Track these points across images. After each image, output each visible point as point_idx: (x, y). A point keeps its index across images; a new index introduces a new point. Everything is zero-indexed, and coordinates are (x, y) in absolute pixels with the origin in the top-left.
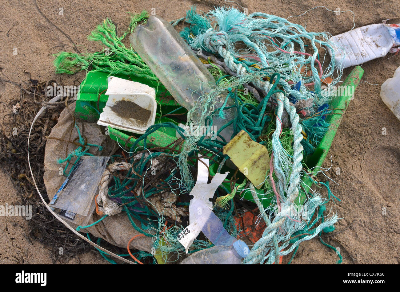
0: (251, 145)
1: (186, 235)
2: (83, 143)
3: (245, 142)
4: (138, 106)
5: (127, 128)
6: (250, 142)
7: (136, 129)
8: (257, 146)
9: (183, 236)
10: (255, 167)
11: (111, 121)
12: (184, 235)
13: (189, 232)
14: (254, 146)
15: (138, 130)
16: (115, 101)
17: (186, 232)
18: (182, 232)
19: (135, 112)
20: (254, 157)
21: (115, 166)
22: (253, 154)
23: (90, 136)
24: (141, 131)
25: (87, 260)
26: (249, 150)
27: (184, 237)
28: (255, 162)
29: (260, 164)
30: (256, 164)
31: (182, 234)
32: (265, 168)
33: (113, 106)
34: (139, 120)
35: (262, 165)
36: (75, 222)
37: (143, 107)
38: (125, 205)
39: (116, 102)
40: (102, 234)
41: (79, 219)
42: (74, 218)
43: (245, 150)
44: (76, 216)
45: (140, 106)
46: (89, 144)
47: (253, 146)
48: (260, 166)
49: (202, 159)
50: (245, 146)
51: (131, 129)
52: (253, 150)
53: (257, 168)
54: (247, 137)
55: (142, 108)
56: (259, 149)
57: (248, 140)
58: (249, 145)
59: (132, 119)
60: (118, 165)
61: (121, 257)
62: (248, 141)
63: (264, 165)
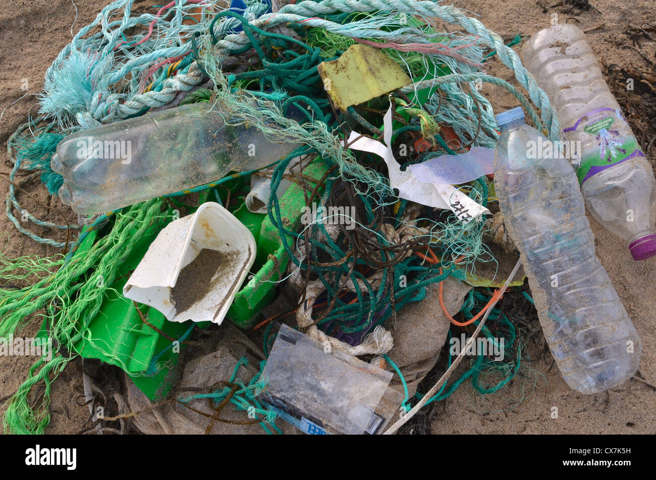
0: (344, 65)
1: (463, 207)
2: (227, 390)
3: (336, 72)
4: (188, 265)
5: (238, 278)
6: (339, 66)
7: (243, 265)
8: (348, 56)
9: (464, 212)
10: (377, 74)
11: (220, 301)
12: (463, 210)
13: (459, 203)
14: (346, 60)
15: (245, 264)
16: (169, 301)
17: (459, 207)
18: (457, 213)
19: (199, 273)
20: (363, 67)
21: (304, 315)
22: (357, 68)
23: (212, 380)
24: (248, 260)
25: (446, 430)
26: (351, 70)
27: (467, 210)
28: (371, 70)
29: (375, 64)
30: (373, 70)
31: (461, 213)
32: (383, 60)
33: (175, 310)
34: (217, 269)
35: (377, 63)
36: (389, 417)
37: (193, 259)
38: (394, 293)
39: (171, 302)
40: (414, 377)
41: (384, 407)
42: (381, 417)
43: (348, 76)
44: (377, 414)
45: (189, 263)
46: (232, 378)
47: (346, 63)
48: (378, 66)
49: (349, 141)
50: (341, 74)
51: (240, 273)
52: (351, 65)
53: (381, 71)
54: (330, 66)
55: (194, 261)
56: (353, 57)
57: (335, 65)
58: (343, 68)
59: (213, 279)
60: (305, 309)
61: (452, 363)
62: (337, 66)
63: (378, 61)
